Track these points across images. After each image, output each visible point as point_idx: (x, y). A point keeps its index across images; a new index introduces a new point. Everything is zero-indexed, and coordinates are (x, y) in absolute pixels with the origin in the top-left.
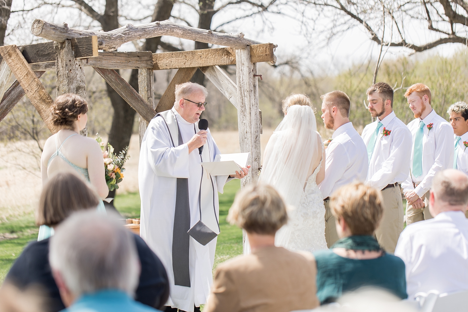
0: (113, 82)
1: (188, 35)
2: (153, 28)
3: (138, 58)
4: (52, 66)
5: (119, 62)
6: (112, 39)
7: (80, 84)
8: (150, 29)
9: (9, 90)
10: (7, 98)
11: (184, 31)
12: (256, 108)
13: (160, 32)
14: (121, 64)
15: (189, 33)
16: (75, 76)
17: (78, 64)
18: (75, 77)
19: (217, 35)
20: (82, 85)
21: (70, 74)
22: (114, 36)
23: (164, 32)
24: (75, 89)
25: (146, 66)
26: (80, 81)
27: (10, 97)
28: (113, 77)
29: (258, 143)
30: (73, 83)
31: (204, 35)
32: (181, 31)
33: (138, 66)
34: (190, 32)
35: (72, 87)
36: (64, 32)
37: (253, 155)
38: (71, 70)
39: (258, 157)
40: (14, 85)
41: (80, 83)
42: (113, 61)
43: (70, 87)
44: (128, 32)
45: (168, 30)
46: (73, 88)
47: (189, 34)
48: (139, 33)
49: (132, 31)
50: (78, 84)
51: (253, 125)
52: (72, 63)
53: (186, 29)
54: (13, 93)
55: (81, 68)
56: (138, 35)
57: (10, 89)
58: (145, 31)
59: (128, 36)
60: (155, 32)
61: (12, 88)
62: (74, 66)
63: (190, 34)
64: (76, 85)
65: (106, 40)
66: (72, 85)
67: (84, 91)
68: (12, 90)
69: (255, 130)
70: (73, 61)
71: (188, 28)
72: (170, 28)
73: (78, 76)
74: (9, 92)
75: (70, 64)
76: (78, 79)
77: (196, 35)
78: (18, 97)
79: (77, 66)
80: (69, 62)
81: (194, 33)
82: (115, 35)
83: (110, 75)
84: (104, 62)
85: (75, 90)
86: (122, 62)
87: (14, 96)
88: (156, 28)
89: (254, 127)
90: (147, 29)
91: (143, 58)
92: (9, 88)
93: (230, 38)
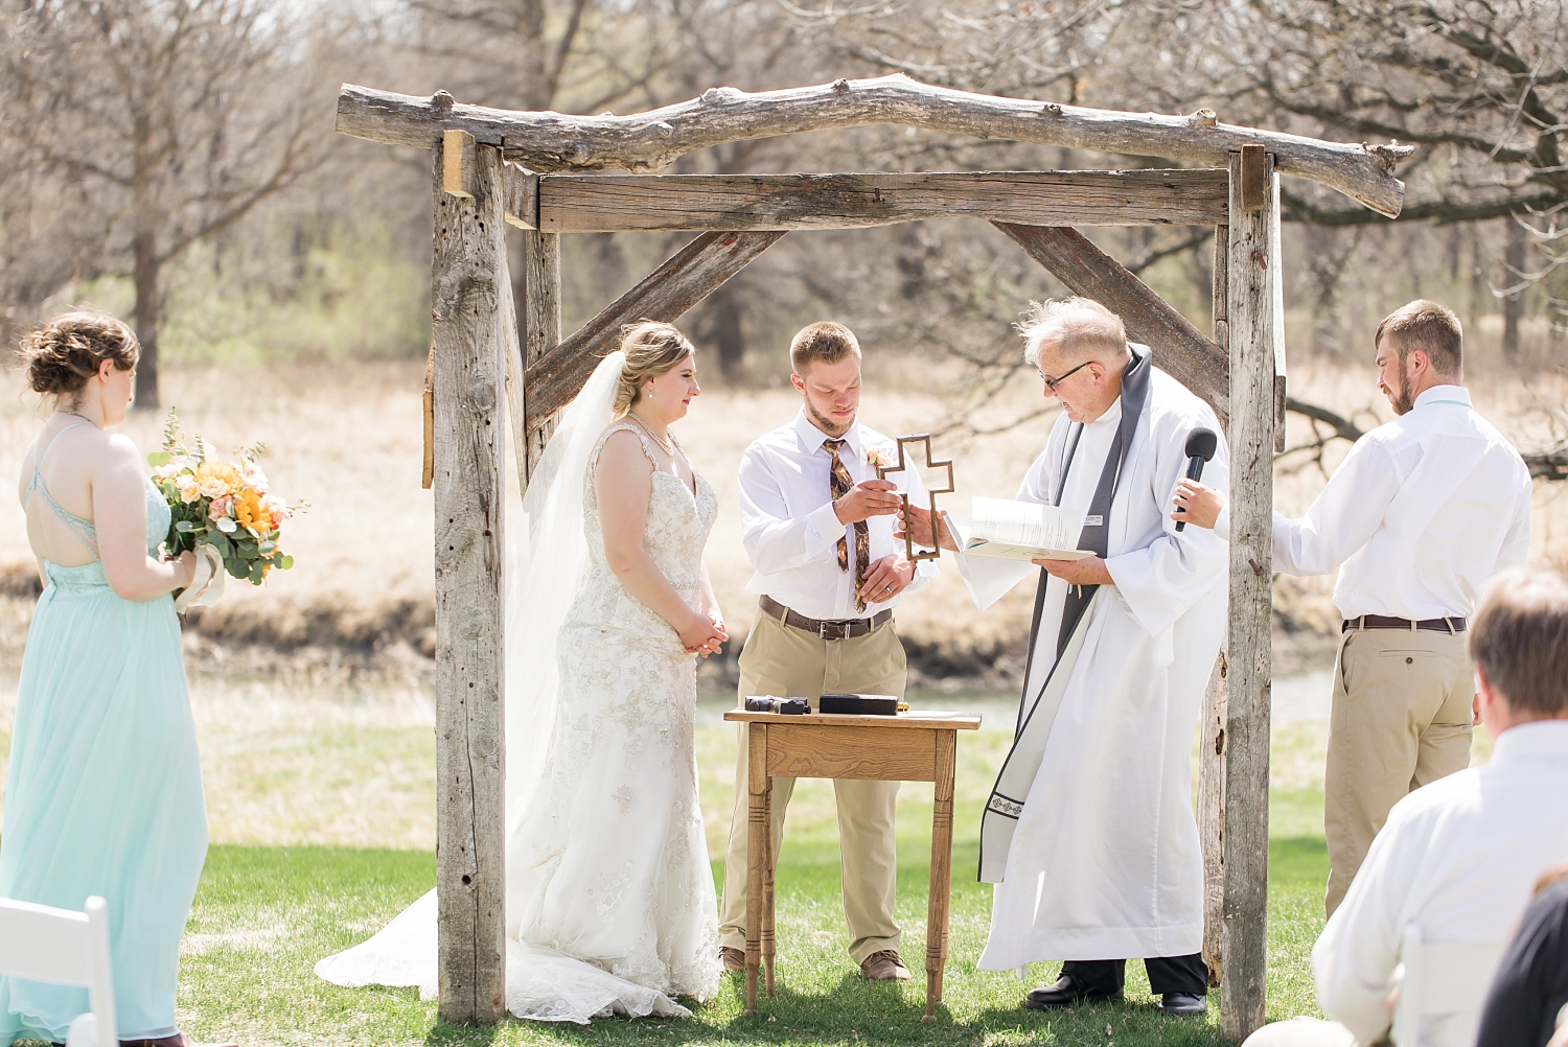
0: (1063, 266)
1: (951, 119)
2: (814, 102)
3: (1168, 192)
4: (803, 215)
5: (1083, 203)
6: (626, 136)
7: (472, 272)
8: (796, 104)
9: (643, 285)
10: (629, 311)
11: (932, 107)
12: (1258, 364)
13: (841, 112)
14: (1088, 210)
15: (954, 115)
16: (459, 248)
17: (469, 212)
18: (460, 252)
19: (1082, 121)
20: (482, 274)
21: (441, 243)
22: (632, 130)
23: (860, 114)
24: (457, 286)
25: (1200, 216)
26: (477, 264)
27: (640, 308)
28: (1066, 253)
29: (1260, 484)
30: (448, 269)
31: (1020, 119)
32: (921, 109)
33: (1166, 218)
34: (958, 110)
35: (445, 281)
36: (424, 121)
37: (1235, 520)
38: (444, 231)
39: (1256, 528)
40: (662, 273)
41: (475, 267)
42: (1053, 202)
43: (439, 282)
44: (695, 114)
45: (875, 107)
46: (449, 285)
47: (956, 119)
48: (743, 118)
49: (715, 112)
50: (466, 270)
51: (1241, 421)
52: (450, 209)
53: (943, 102)
54: (653, 294)
55: (481, 225)
56: (740, 125)
57: (647, 284)
58: (771, 110)
59: (690, 127)
60: (821, 114)
61: (653, 280)
62: (456, 220)
63: (960, 116)
64: (462, 274)
65: (599, 139)
66: (446, 274)
67: (488, 294)
68: (652, 286)
69: (1248, 437)
70: (452, 204)
71: (953, 100)
72: (882, 99)
73: (468, 249)
74: (641, 292)
75: (445, 215)
76: (469, 255)
77: (981, 119)
78: (671, 306)
79: (467, 219)
80: (440, 207)
81: (973, 116)
82: (641, 124)
83: (1053, 244)
84: (1016, 203)
85: (457, 288)
86: (1094, 204)
87: (657, 304)
88: (826, 100)
89: (1246, 428)
90: (787, 104)
91: (1189, 193)
92: (644, 282)
93: (1144, 130)
